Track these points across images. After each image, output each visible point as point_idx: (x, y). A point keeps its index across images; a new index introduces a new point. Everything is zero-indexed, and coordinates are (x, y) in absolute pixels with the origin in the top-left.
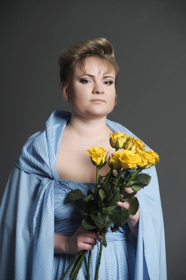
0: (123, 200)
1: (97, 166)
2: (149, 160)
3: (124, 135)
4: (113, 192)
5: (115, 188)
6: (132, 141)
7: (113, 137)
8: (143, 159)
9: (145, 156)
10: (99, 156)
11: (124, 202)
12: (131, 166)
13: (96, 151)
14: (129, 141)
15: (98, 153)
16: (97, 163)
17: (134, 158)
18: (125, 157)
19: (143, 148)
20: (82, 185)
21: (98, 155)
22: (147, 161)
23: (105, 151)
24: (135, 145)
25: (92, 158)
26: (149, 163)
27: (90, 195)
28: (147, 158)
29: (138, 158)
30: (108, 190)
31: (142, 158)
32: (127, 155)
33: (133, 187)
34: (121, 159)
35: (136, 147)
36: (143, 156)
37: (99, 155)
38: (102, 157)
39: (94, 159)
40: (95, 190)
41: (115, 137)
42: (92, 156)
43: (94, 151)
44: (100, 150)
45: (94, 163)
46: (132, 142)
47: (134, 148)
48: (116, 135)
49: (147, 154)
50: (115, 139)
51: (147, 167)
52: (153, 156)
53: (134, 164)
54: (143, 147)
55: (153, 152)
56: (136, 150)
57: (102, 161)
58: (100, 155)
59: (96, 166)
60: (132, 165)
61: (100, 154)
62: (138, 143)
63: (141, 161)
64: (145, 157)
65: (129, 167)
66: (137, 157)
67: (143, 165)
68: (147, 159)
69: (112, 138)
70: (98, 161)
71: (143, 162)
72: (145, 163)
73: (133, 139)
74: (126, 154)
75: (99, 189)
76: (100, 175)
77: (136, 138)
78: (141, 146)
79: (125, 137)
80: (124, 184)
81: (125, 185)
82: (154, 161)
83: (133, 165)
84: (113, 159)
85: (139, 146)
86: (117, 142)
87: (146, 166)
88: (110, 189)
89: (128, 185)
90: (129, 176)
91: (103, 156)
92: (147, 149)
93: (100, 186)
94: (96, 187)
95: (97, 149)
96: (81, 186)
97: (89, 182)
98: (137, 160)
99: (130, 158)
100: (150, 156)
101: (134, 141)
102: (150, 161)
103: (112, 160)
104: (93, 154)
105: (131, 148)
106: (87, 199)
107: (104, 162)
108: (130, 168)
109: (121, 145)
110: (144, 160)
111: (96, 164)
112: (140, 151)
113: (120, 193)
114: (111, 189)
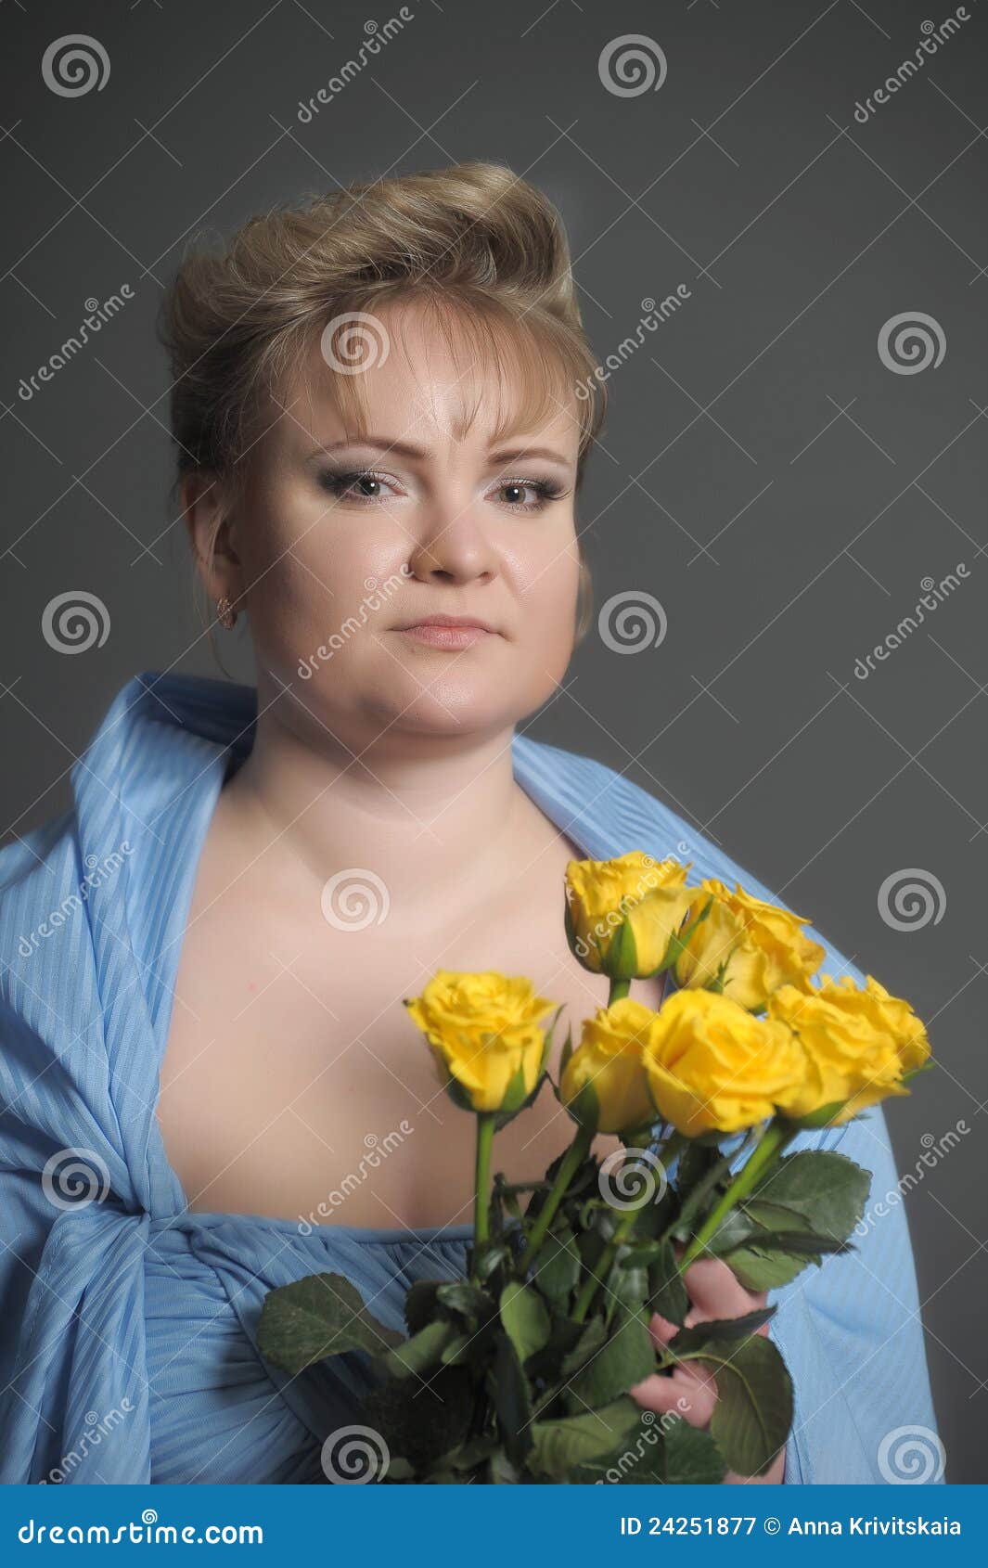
0: (670, 1357)
1: (484, 1116)
2: (860, 1063)
3: (667, 880)
4: (597, 1305)
5: (616, 1271)
6: (730, 923)
7: (595, 898)
8: (816, 1057)
9: (832, 1034)
10: (501, 1048)
11: (679, 1375)
12: (730, 1115)
13: (476, 1003)
14: (709, 921)
15: (490, 1020)
16: (482, 1093)
17: (749, 1050)
18: (681, 1050)
19: (810, 966)
20: (354, 1251)
21: (492, 1040)
22: (843, 1069)
23: (539, 1006)
24: (748, 946)
25: (443, 1062)
26: (859, 1086)
27: (435, 1331)
28: (845, 1048)
29: (784, 1049)
30: (564, 1289)
31: (809, 1045)
32: (700, 1034)
33: (743, 1257)
34: (658, 1059)
35: (760, 967)
36: (815, 1034)
37: (499, 1038)
38: (516, 1054)
39: (461, 1069)
40: (465, 1292)
41: (609, 895)
42: (449, 1050)
43: (462, 1007)
44: (500, 999)
45: (460, 1094)
46: (725, 930)
47: (741, 970)
48: (614, 879)
49: (842, 1017)
50: (603, 906)
51: (848, 1111)
52: (879, 1024)
53: (755, 1097)
54: (804, 959)
55: (881, 993)
56: (757, 984)
57: (518, 1076)
58: (509, 1040)
59: (473, 1117)
60: (743, 1110)
61: (510, 1029)
62: (767, 931)
63: (800, 1071)
64: (831, 1043)
65: (722, 1119)
66: (777, 1044)
67: (814, 1102)
68: (841, 1058)
69: (586, 901)
70: (490, 1082)
71: (814, 1078)
72: (834, 1090)
73: (735, 905)
74: (690, 1027)
75: (496, 1283)
76: (498, 1178)
77: (757, 899)
78: (796, 958)
79: (679, 899)
80: (673, 1239)
81: (682, 1248)
82: (888, 1068)
83: (749, 1105)
84: (598, 1058)
85: (778, 953)
86: (622, 930)
87: (837, 1107)
88: (575, 1280)
89: (702, 1243)
90: (713, 1177)
91: (527, 1042)
92: (838, 973)
93: (506, 1260)
94: (472, 1269)
95: (478, 994)
96: (341, 1256)
97: (398, 1223)
98: (776, 1066)
99: (720, 1056)
100: (861, 1028)
101: (739, 920)
102: (868, 1073)
103: (587, 1069)
104: (452, 1025)
105: (722, 970)
106: (407, 1357)
107: (530, 1084)
108: (724, 1127)
109: (648, 949)
110: (822, 1063)
111: (477, 1103)
112: (789, 996)
113: (650, 1307)
114: (584, 1277)
